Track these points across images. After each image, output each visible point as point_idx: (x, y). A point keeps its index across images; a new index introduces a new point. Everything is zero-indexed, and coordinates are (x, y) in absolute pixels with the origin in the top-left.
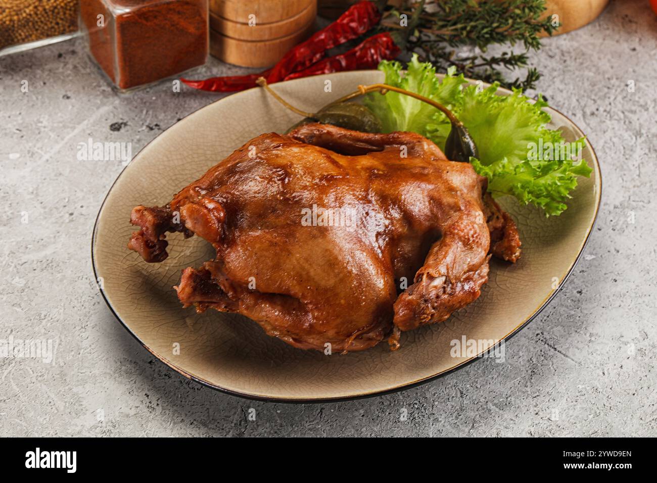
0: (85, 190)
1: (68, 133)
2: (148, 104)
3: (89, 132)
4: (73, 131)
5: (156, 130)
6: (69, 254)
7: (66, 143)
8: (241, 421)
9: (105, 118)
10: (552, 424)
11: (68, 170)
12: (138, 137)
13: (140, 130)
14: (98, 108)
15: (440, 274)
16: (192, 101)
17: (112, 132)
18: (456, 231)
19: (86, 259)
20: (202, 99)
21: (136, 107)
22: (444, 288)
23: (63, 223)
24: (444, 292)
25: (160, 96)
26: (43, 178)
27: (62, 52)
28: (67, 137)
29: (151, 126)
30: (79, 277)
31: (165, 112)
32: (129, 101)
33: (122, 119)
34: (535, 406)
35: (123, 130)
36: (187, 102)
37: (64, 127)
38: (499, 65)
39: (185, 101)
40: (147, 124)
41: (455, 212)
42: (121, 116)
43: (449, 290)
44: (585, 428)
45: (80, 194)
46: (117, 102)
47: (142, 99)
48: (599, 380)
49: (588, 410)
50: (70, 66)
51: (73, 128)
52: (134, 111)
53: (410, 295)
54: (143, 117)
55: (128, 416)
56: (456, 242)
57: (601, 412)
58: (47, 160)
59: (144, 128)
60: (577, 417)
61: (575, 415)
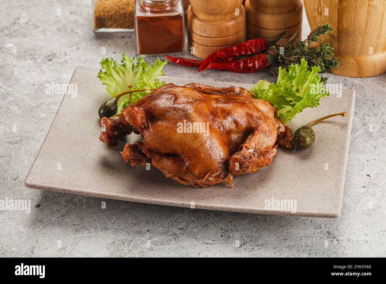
15: (252, 147)
18: (260, 128)
20: (172, 66)
24: (254, 156)
27: (125, 36)
41: (259, 120)
43: (256, 155)
50: (125, 42)
53: (237, 155)
56: (260, 133)
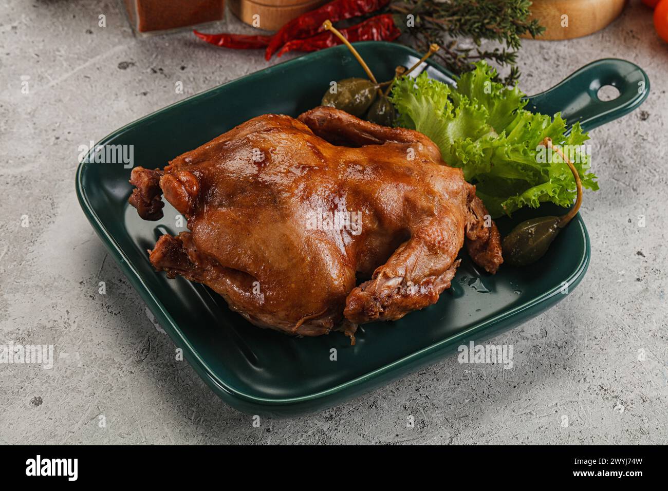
0: (77, 118)
1: (80, 65)
2: (159, 49)
3: (98, 66)
4: (84, 63)
5: (159, 74)
6: (42, 174)
7: (75, 74)
8: (143, 350)
9: (117, 56)
10: (428, 402)
11: (68, 98)
12: (140, 77)
13: (144, 71)
14: (114, 46)
15: (396, 275)
16: (200, 52)
17: (118, 69)
18: (423, 235)
19: (56, 181)
21: (148, 51)
22: (399, 288)
23: (47, 145)
24: (398, 293)
25: (173, 43)
26: (44, 101)
28: (78, 68)
29: (155, 69)
30: (45, 196)
31: (172, 59)
32: (143, 43)
33: (132, 59)
34: (418, 383)
35: (129, 70)
36: (196, 53)
37: (78, 59)
38: (492, 59)
39: (194, 52)
40: (152, 67)
41: (428, 216)
42: (132, 56)
43: (402, 291)
44: (458, 411)
45: (71, 121)
46: (133, 42)
47: (156, 44)
48: (487, 368)
49: (467, 394)
51: (86, 61)
52: (145, 54)
53: (362, 291)
54: (151, 60)
55: (44, 328)
56: (421, 246)
57: (479, 398)
58: (53, 86)
59: (149, 70)
60: (453, 399)
61: (453, 397)
